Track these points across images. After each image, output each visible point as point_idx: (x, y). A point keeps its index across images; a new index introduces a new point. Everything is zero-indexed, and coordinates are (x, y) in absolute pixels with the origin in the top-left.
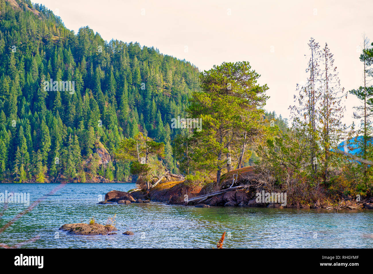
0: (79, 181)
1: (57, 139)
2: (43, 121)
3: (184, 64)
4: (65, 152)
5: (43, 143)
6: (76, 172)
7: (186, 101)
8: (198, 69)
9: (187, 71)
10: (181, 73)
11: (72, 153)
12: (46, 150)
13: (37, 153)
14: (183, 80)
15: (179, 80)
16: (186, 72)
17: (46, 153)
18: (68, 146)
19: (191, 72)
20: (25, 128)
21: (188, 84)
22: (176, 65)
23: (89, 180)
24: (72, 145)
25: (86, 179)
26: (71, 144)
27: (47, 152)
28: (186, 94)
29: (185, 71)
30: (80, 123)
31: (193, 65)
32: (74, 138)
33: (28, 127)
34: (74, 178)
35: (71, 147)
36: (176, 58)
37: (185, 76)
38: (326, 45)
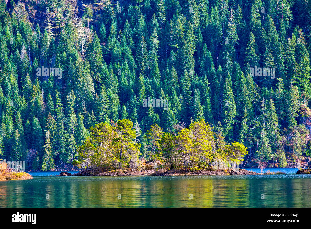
0: (276, 165)
1: (246, 105)
2: (227, 80)
4: (256, 124)
5: (226, 112)
6: (271, 152)
11: (266, 124)
12: (231, 122)
13: (217, 127)
17: (230, 126)
18: (261, 114)
20: (202, 91)
23: (291, 164)
24: (265, 114)
25: (287, 163)
26: (265, 112)
27: (232, 124)
30: (279, 81)
32: (269, 104)
33: (205, 89)
34: (269, 161)
35: (265, 116)
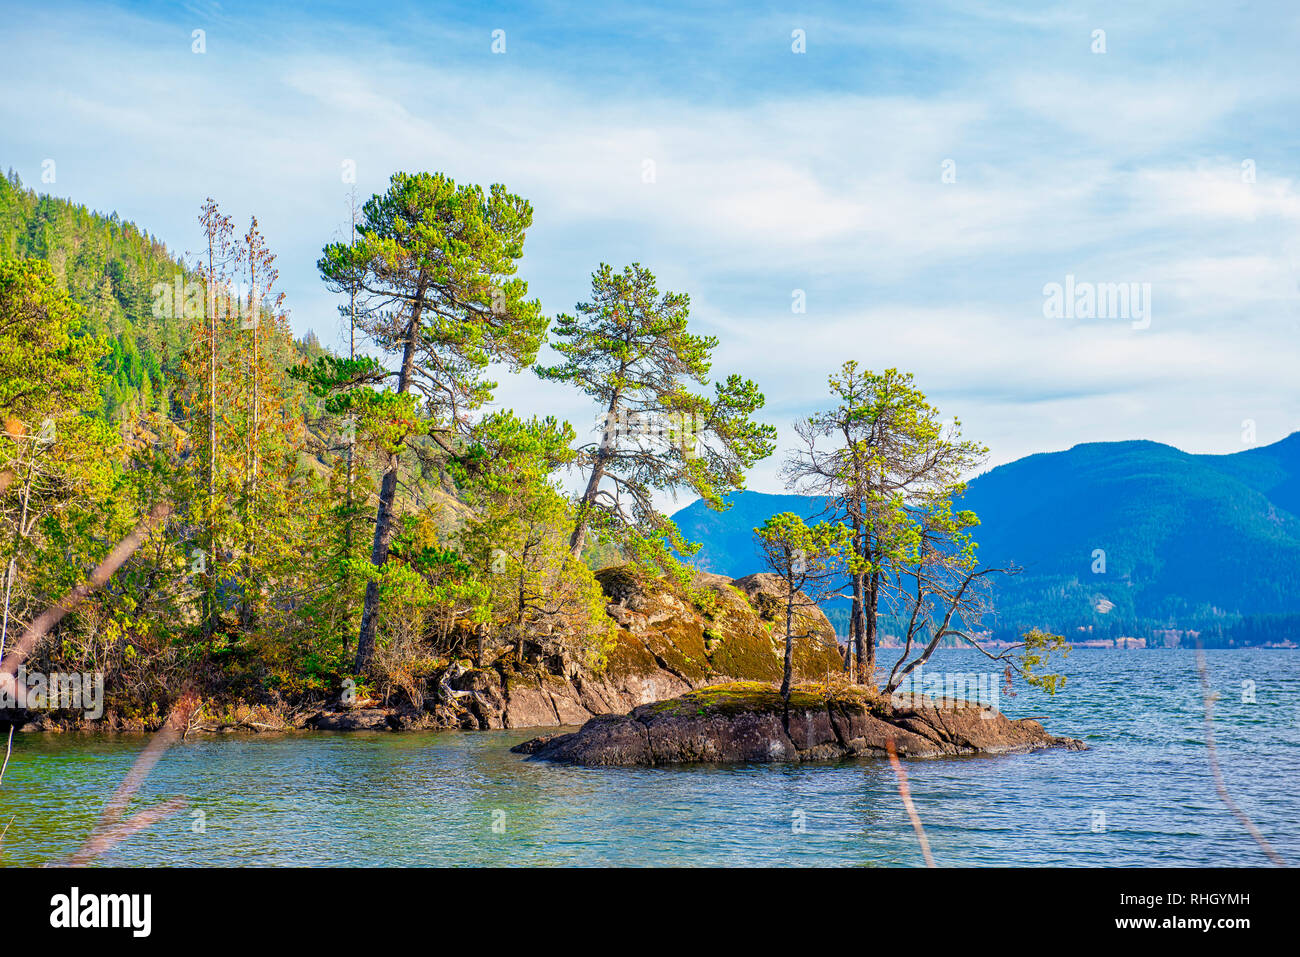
3: (113, 231)
7: (114, 361)
8: (163, 249)
9: (124, 256)
10: (99, 264)
14: (108, 288)
15: (92, 286)
16: (119, 260)
19: (139, 261)
21: (124, 302)
22: (81, 232)
28: (115, 338)
29: (115, 254)
31: (146, 235)
36: (82, 209)
37: (114, 272)
38: (255, 224)
